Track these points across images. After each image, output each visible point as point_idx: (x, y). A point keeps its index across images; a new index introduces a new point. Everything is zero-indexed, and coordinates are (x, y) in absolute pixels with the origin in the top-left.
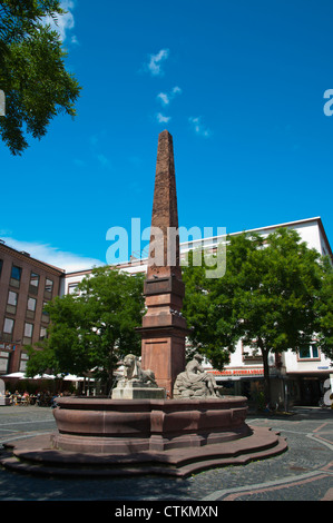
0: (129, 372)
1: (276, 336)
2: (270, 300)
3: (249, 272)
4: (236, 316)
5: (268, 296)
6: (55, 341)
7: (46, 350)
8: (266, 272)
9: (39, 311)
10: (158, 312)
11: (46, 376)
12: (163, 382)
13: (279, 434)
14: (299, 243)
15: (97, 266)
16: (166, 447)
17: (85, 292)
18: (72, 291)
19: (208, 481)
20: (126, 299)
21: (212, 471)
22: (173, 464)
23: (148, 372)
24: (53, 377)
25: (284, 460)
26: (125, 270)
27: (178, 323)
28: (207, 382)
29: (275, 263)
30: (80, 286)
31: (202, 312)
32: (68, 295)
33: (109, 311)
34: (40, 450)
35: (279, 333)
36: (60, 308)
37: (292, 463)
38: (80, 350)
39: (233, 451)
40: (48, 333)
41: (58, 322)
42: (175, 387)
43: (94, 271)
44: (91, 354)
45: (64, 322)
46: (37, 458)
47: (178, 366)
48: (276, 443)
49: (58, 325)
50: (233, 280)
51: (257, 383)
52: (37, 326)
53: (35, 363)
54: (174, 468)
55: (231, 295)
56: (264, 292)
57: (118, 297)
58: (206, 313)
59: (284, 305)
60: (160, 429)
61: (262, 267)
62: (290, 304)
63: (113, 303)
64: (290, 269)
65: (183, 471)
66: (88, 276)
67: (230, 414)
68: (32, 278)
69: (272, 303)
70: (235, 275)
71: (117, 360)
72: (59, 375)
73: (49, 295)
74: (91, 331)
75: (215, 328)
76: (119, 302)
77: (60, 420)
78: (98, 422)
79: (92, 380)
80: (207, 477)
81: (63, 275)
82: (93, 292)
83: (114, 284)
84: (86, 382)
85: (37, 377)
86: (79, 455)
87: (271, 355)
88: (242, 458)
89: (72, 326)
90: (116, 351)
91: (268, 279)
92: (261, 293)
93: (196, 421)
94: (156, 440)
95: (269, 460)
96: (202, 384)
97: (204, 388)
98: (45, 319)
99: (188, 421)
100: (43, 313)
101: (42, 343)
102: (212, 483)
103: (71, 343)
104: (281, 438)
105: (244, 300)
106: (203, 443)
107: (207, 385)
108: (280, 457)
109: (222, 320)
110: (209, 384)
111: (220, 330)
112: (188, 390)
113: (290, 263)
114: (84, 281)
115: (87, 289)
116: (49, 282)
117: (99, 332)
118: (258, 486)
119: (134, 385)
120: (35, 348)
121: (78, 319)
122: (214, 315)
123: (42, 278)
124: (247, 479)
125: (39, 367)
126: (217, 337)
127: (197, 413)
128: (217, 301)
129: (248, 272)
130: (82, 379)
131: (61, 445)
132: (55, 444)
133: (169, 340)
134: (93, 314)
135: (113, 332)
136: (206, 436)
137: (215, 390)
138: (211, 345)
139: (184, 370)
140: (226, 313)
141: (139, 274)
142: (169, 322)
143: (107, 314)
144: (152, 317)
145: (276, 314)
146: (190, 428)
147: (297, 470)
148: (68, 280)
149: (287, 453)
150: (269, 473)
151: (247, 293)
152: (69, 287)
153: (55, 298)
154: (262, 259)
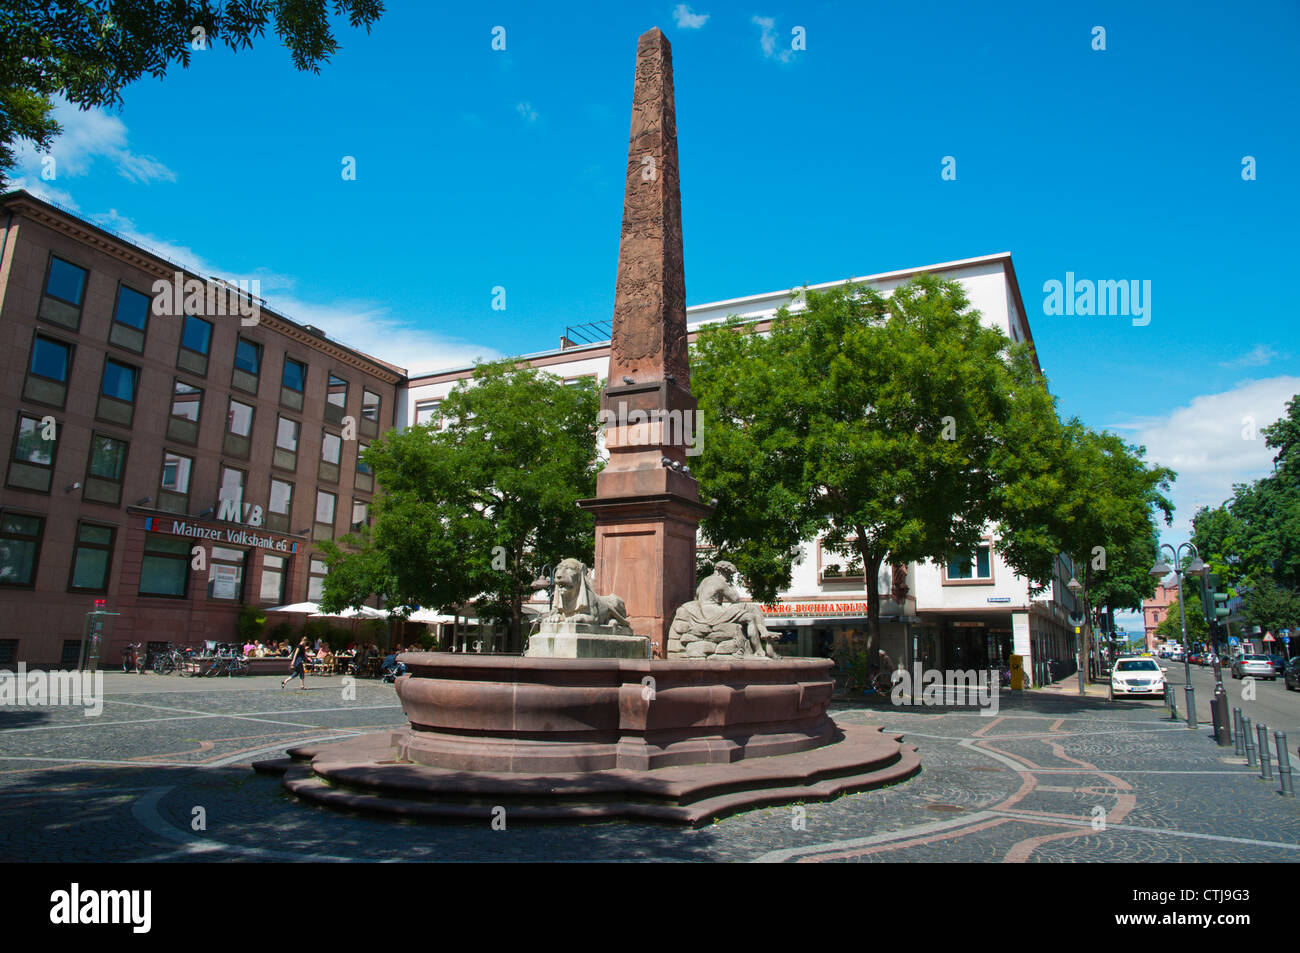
0: (568, 599)
1: (899, 525)
2: (892, 443)
3: (846, 380)
4: (812, 478)
5: (888, 435)
6: (389, 532)
7: (368, 552)
8: (883, 380)
9: (349, 465)
10: (633, 463)
11: (368, 611)
12: (644, 622)
13: (899, 740)
14: (963, 313)
15: (486, 361)
16: (654, 763)
17: (456, 420)
18: (425, 417)
19: (751, 833)
20: (553, 439)
21: (757, 812)
22: (674, 798)
23: (610, 600)
24: (384, 613)
25: (913, 791)
26: (552, 370)
27: (681, 490)
28: (745, 625)
29: (909, 358)
30: (443, 407)
31: (735, 469)
32: (417, 428)
33: (514, 465)
34: (371, 763)
35: (907, 517)
36: (400, 457)
37: (932, 798)
38: (445, 552)
39: (804, 772)
40: (370, 514)
41: (396, 488)
42: (672, 633)
43: (479, 372)
44: (473, 561)
45: (408, 488)
46: (368, 778)
47: (680, 586)
48: (895, 758)
49: (394, 496)
50: (810, 396)
51: (849, 633)
52: (345, 499)
53: (345, 582)
54: (675, 806)
55: (802, 431)
56: (877, 425)
57: (534, 432)
58: (745, 470)
59: (922, 456)
60: (640, 724)
61: (876, 367)
62: (935, 455)
63: (524, 447)
64: (940, 375)
65: (695, 811)
66: (462, 382)
67: (796, 694)
68: (331, 389)
69: (894, 451)
70: (813, 383)
71: (532, 579)
72: (399, 610)
73: (370, 429)
74: (471, 510)
75: (764, 504)
76: (538, 445)
77: (411, 702)
78: (500, 707)
79: (473, 622)
80: (747, 825)
81: (402, 382)
82: (475, 422)
83: (525, 402)
84: (460, 627)
85: (348, 612)
86: (461, 777)
87: (885, 569)
88: (824, 787)
89: (428, 498)
90: (528, 557)
91: (889, 395)
92: (871, 428)
93: (721, 707)
94: (631, 748)
95: (881, 792)
96: (734, 629)
97: (740, 637)
98: (364, 483)
99: (703, 707)
100: (359, 470)
101: (357, 537)
102: (759, 835)
103: (425, 538)
104: (907, 748)
105: (830, 442)
106: (736, 756)
107: (745, 630)
108: (904, 786)
109: (779, 486)
110: (751, 630)
111: (775, 509)
112: (703, 642)
113: (941, 360)
114: (454, 395)
115: (461, 415)
116: (371, 399)
117: (489, 512)
118: (860, 841)
119: (581, 627)
120: (342, 548)
121: (441, 481)
122: (763, 475)
123: (355, 388)
124: (835, 828)
125: (351, 589)
126: (767, 524)
127: (723, 690)
128: (770, 443)
129: (843, 379)
130: (451, 619)
131: (418, 754)
132: (405, 753)
133: (659, 527)
134: (475, 470)
135: (522, 512)
136: (742, 740)
137: (763, 641)
138: (752, 544)
139: (691, 596)
140: (790, 471)
141: (587, 381)
142: (660, 487)
143: (511, 471)
144: (620, 476)
145: (904, 474)
146: (708, 722)
147: (945, 810)
148: (414, 394)
149: (918, 778)
150: (882, 817)
151: (840, 427)
152: (418, 410)
153: (386, 433)
154: (877, 348)
